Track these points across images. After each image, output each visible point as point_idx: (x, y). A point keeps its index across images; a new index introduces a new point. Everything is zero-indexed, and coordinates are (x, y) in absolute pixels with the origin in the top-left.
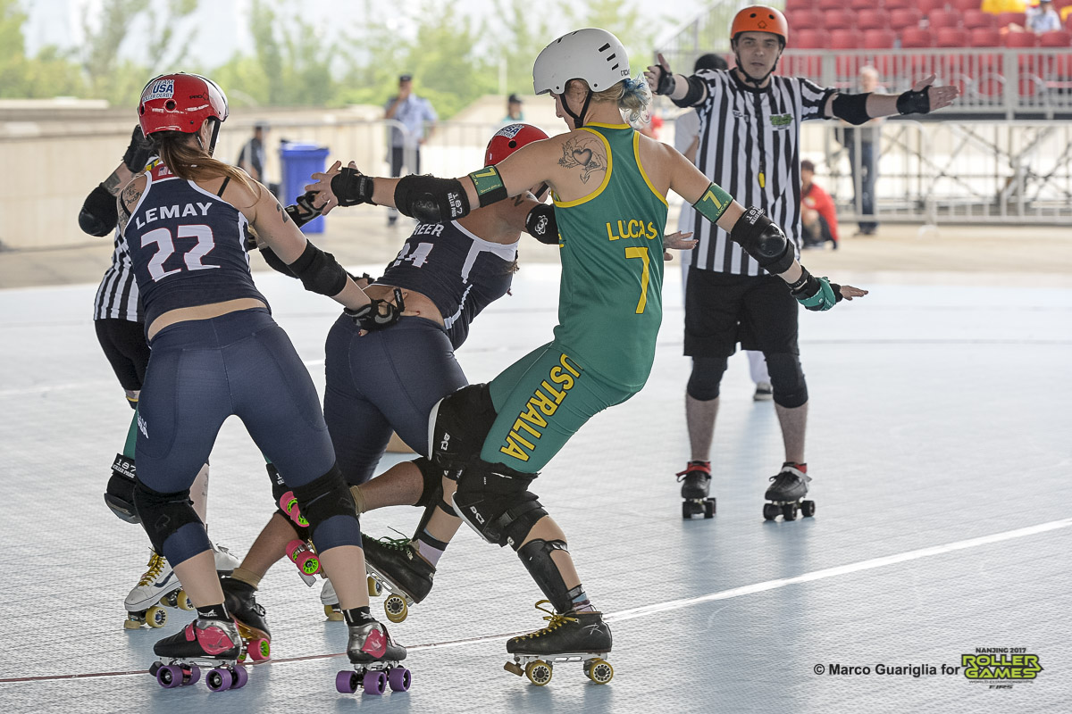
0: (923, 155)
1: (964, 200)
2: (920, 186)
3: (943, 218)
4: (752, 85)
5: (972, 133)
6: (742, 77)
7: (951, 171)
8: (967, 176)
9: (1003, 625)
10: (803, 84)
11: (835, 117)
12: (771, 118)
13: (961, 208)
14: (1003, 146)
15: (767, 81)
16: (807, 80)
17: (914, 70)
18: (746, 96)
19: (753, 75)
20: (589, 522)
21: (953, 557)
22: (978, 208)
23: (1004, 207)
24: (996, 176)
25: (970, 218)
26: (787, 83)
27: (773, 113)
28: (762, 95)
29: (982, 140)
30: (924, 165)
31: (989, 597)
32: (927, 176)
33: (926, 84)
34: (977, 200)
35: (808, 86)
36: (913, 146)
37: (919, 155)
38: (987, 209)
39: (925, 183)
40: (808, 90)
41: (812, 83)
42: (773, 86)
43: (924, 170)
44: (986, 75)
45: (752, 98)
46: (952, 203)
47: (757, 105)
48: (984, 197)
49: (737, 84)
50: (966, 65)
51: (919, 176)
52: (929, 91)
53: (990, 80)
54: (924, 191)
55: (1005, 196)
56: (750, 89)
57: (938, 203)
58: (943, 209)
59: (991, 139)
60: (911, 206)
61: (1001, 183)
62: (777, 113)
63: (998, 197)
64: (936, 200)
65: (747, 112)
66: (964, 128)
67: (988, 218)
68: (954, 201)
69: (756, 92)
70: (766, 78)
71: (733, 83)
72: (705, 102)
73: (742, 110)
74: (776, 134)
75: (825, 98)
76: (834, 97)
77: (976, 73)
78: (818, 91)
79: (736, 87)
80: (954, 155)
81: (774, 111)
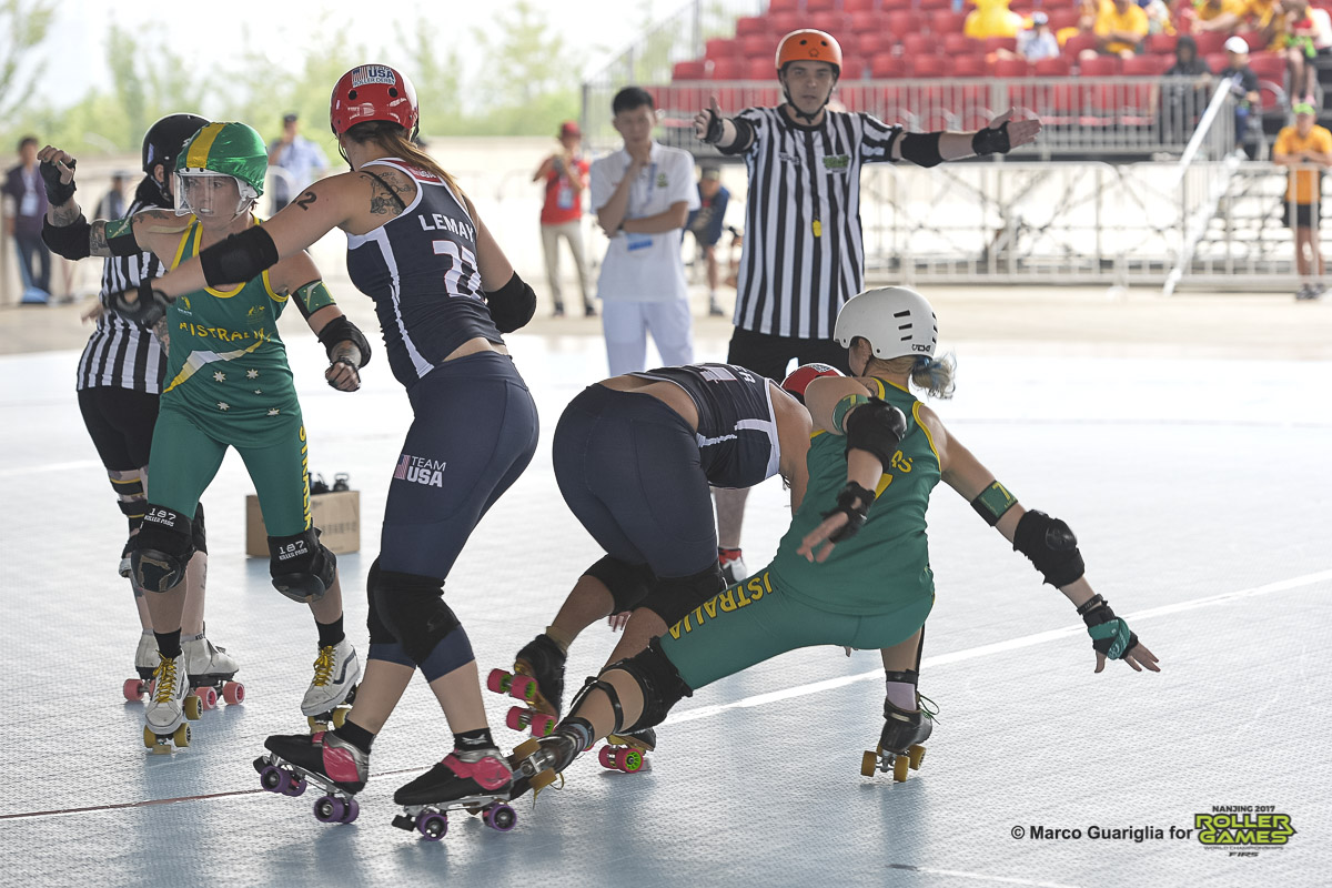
0: (898, 203)
1: (944, 257)
2: (894, 239)
3: (922, 277)
4: (802, 121)
5: (954, 178)
6: (792, 112)
7: (930, 223)
8: (950, 228)
9: (992, 753)
10: (865, 122)
11: (902, 159)
12: (825, 161)
13: (943, 266)
14: (991, 192)
15: (820, 116)
16: (870, 117)
17: (886, 105)
18: (796, 135)
19: (804, 109)
20: (509, 637)
21: (934, 673)
22: (962, 265)
23: (992, 265)
24: (983, 228)
25: (953, 277)
26: (846, 118)
27: (826, 154)
28: (814, 134)
29: (966, 185)
30: (899, 216)
31: (978, 719)
32: (902, 229)
33: (1005, 120)
34: (960, 257)
35: (872, 123)
36: (886, 193)
37: (893, 204)
38: (973, 267)
39: (901, 237)
40: (871, 128)
41: (875, 120)
42: (829, 122)
43: (900, 221)
44: (970, 110)
45: (803, 137)
46: (932, 260)
47: (809, 145)
48: (970, 253)
49: (785, 122)
50: (947, 98)
51: (894, 229)
52: (1008, 127)
53: (976, 116)
54: (899, 247)
55: (994, 251)
56: (800, 127)
57: (916, 260)
58: (922, 267)
59: (976, 184)
60: (884, 263)
61: (990, 236)
62: (831, 153)
63: (986, 252)
64: (914, 257)
65: (797, 154)
66: (946, 172)
67: (973, 277)
68: (936, 257)
69: (808, 131)
70: (818, 112)
71: (781, 121)
72: (751, 147)
73: (790, 152)
74: (830, 178)
75: (892, 138)
76: (902, 137)
77: (958, 107)
78: (883, 130)
79: (784, 125)
80: (933, 203)
81: (828, 151)
